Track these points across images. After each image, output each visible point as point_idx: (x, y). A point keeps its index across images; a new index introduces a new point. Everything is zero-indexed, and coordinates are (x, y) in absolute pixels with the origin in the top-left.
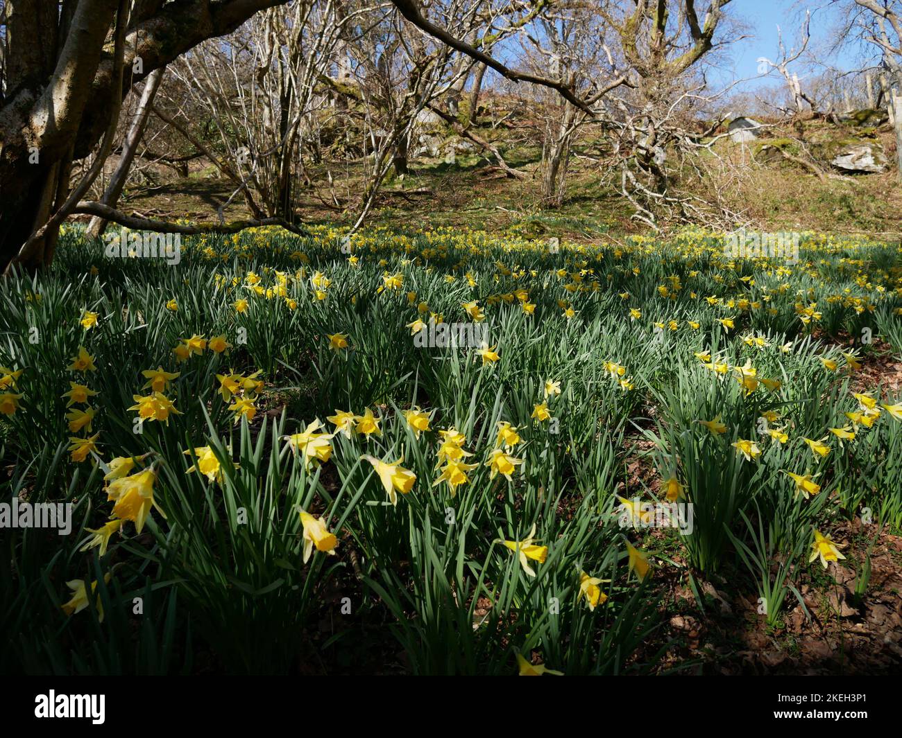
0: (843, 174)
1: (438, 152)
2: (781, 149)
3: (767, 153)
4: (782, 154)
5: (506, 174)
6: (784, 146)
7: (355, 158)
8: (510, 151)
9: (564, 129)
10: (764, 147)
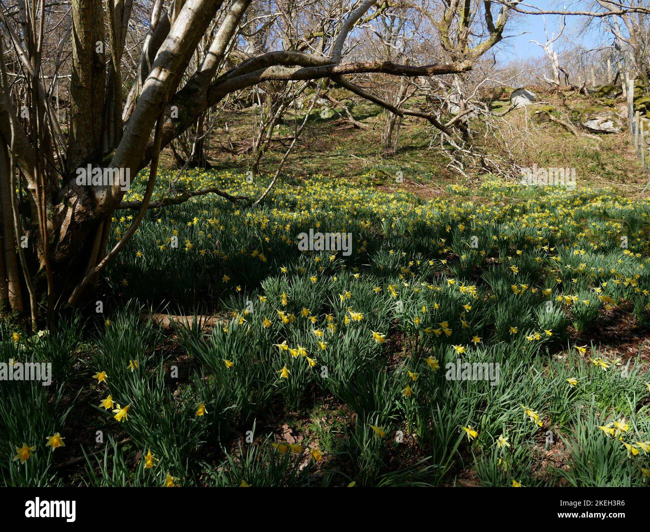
0: (591, 133)
1: (302, 106)
2: (549, 113)
3: (539, 116)
4: (549, 117)
5: (353, 126)
6: (550, 111)
7: (242, 108)
8: (355, 107)
9: (399, 99)
10: (537, 112)
